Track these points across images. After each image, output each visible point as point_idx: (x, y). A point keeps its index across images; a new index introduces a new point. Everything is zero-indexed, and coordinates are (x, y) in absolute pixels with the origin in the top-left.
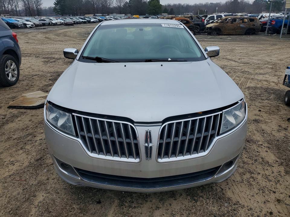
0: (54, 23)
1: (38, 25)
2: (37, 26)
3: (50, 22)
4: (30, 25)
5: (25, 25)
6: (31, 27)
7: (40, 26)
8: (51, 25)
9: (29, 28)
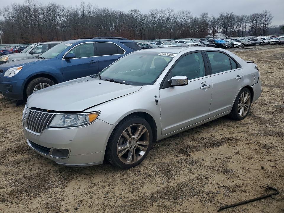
0: (266, 43)
1: (247, 44)
2: (245, 45)
3: (262, 42)
4: (237, 45)
5: (233, 45)
6: (238, 47)
7: (249, 45)
8: (262, 45)
9: (235, 48)
